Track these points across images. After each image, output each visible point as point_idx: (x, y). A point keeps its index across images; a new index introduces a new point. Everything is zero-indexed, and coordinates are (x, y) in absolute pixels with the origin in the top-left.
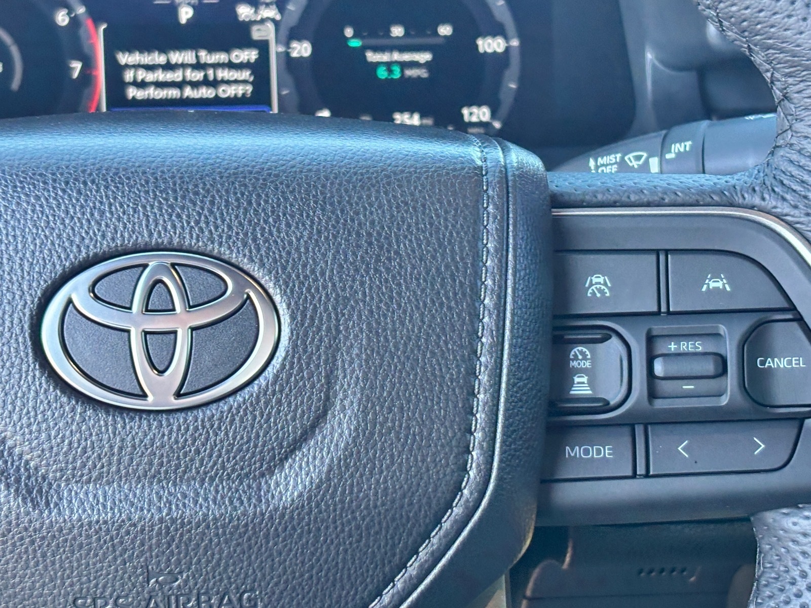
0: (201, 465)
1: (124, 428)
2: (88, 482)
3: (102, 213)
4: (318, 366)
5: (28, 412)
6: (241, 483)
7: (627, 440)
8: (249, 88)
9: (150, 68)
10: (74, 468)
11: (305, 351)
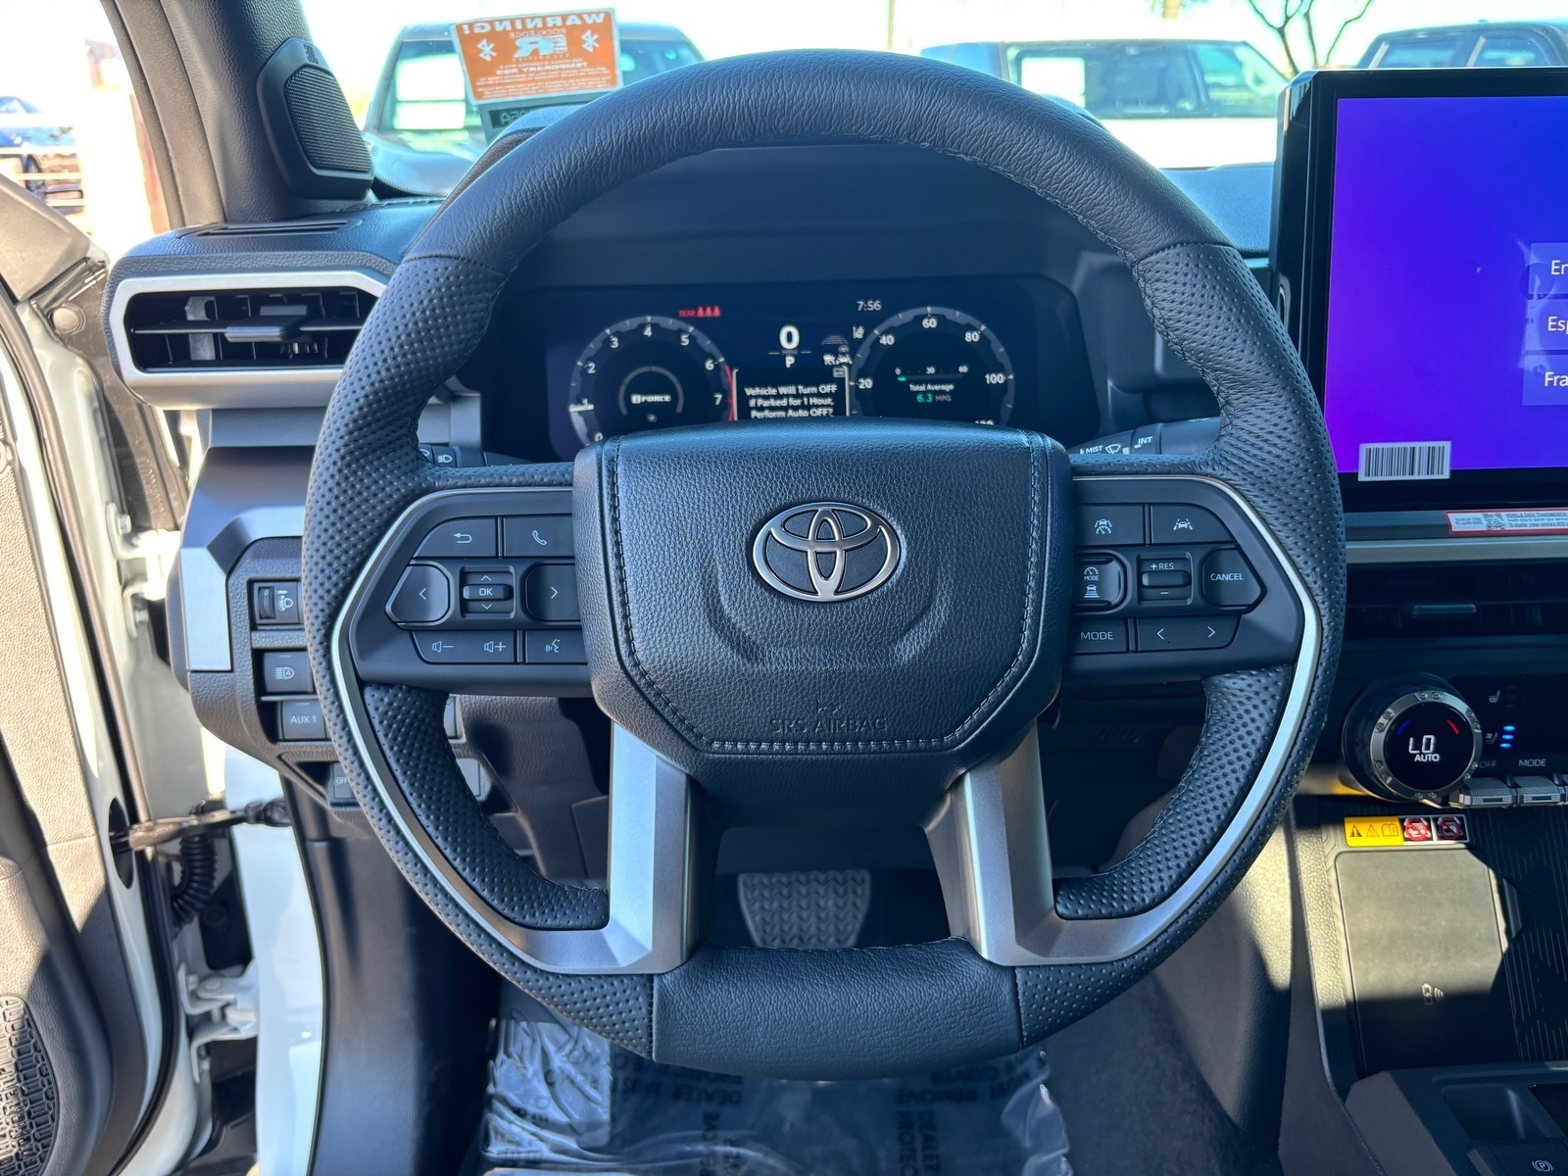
0: (851, 636)
1: (803, 612)
2: (781, 646)
3: (789, 478)
4: (925, 575)
5: (745, 602)
6: (876, 649)
7: (1123, 628)
8: (831, 410)
9: (766, 397)
10: (773, 637)
11: (917, 565)
